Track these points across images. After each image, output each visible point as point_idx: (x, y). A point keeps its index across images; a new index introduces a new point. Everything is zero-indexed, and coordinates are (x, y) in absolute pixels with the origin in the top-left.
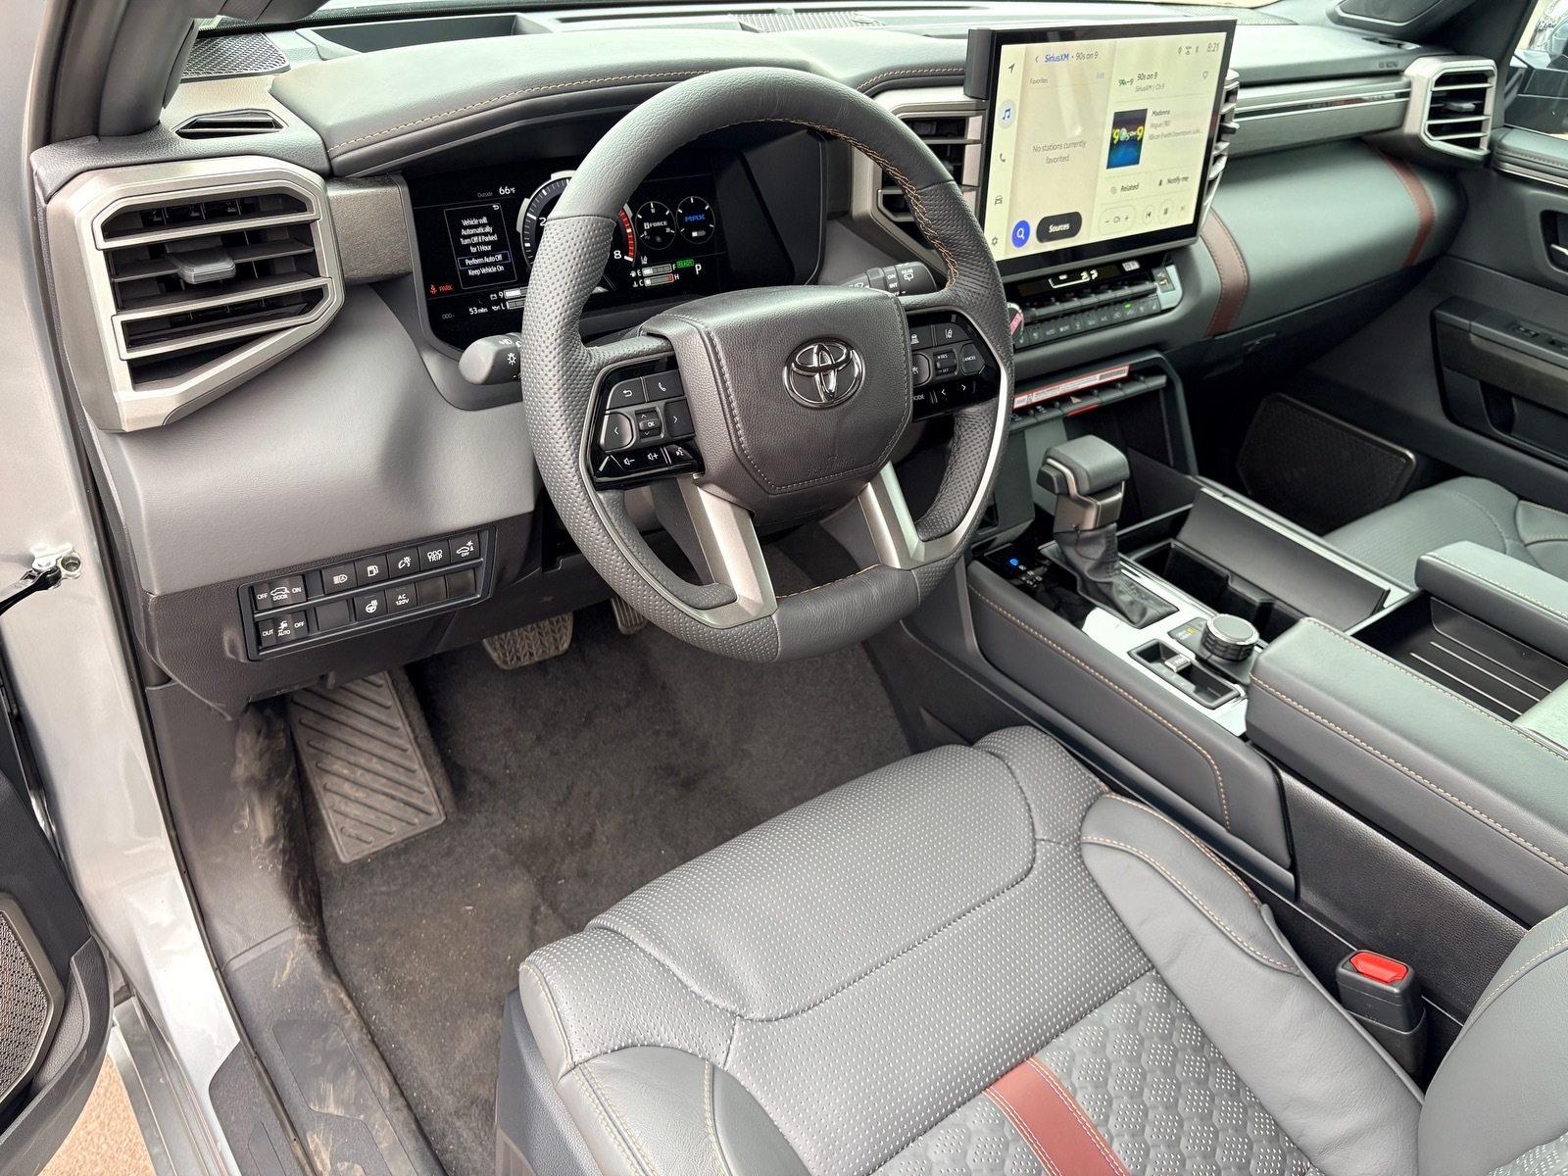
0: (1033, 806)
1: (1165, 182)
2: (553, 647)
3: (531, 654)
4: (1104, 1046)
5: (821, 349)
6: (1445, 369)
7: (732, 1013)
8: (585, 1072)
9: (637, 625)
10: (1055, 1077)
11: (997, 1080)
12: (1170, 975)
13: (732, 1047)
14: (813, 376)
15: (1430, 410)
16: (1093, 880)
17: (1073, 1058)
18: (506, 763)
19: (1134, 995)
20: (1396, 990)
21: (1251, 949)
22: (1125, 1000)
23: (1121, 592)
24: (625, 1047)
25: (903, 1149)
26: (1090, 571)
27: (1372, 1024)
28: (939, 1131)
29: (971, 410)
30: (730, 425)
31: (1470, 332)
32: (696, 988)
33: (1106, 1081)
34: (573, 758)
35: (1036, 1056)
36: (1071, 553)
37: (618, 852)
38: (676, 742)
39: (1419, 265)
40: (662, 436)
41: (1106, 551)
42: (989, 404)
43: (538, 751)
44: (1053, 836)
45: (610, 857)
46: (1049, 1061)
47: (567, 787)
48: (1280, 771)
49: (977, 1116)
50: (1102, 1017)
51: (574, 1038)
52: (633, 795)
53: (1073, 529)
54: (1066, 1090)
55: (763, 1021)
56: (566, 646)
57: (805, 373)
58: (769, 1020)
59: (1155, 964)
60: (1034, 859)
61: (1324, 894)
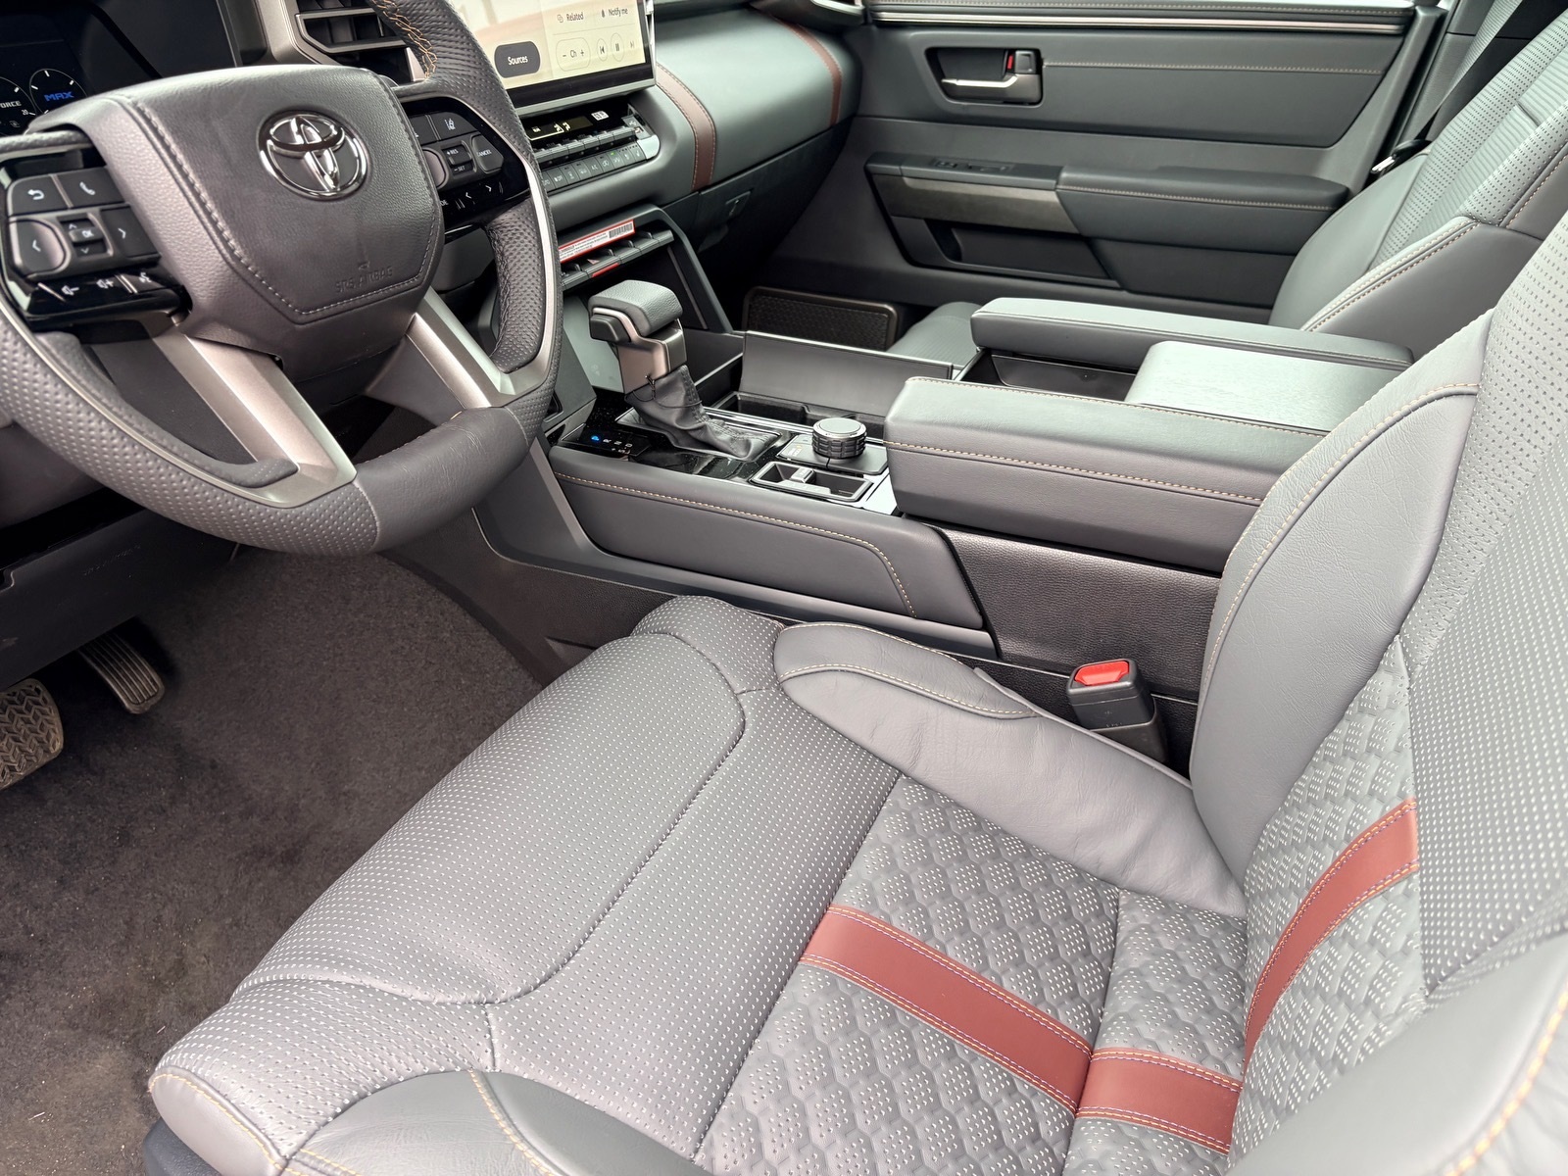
0: (718, 664)
1: (607, 13)
2: (41, 751)
3: (12, 769)
4: (894, 862)
5: (299, 122)
6: (893, 218)
7: (478, 1003)
8: (306, 1160)
9: (150, 698)
10: (863, 914)
11: (807, 944)
12: (918, 772)
13: (495, 1041)
14: (301, 158)
15: (892, 261)
16: (808, 713)
17: (870, 887)
18: (26, 927)
19: (897, 804)
20: (1128, 683)
21: (985, 710)
22: (891, 812)
23: (717, 433)
24: (352, 1104)
25: (743, 1061)
26: (678, 421)
27: (1112, 732)
28: (775, 1023)
29: (507, 218)
30: (209, 225)
31: (902, 176)
32: (418, 995)
33: (912, 894)
34: (121, 888)
35: (834, 902)
36: (651, 409)
37: (227, 965)
38: (255, 820)
39: (841, 123)
40: (110, 252)
41: (687, 395)
42: (524, 206)
43: (66, 897)
44: (752, 685)
45: (218, 975)
46: (849, 899)
47: (126, 923)
48: (943, 530)
49: (805, 985)
50: (877, 837)
51: (270, 1127)
52: (221, 897)
53: (645, 382)
54: (879, 921)
55: (519, 997)
56: (59, 745)
57: (290, 152)
58: (527, 992)
59: (901, 768)
60: (743, 713)
61: (1021, 635)
